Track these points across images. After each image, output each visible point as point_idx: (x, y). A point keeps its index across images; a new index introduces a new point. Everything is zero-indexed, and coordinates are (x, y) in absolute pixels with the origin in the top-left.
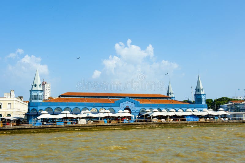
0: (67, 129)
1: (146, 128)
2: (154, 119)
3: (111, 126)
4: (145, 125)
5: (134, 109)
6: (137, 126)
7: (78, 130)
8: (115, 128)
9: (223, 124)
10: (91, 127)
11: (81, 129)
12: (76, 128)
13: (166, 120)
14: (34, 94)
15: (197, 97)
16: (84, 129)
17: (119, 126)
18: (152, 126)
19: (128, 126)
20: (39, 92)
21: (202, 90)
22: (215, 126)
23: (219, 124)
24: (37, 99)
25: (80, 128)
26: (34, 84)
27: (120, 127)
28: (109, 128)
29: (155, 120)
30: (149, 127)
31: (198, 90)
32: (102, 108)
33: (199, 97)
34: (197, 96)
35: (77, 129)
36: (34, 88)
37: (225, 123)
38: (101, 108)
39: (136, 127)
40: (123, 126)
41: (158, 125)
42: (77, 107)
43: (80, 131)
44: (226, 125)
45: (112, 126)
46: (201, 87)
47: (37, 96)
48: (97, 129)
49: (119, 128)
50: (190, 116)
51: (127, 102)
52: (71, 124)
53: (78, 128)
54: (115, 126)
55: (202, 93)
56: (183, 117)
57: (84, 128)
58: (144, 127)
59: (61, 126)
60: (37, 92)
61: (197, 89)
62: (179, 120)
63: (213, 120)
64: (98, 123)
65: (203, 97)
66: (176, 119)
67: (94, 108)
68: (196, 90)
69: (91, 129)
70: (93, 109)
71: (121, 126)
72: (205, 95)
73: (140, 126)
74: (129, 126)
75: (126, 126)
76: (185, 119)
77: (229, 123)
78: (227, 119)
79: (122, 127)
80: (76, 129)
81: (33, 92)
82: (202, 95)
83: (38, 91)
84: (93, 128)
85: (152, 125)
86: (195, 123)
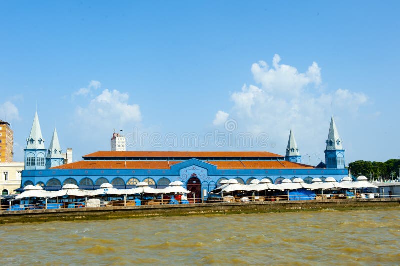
0: (61, 217)
1: (207, 214)
2: (227, 197)
3: (141, 211)
4: (205, 208)
5: (207, 180)
6: (189, 209)
7: (81, 217)
8: (150, 215)
9: (359, 205)
10: (104, 213)
11: (86, 216)
12: (78, 214)
13: (250, 198)
14: (31, 155)
15: (329, 157)
16: (93, 216)
17: (157, 211)
18: (218, 210)
19: (173, 210)
20: (38, 152)
21: (338, 142)
22: (341, 209)
23: (351, 206)
24: (34, 164)
25: (85, 214)
26: (30, 139)
27: (158, 213)
28: (138, 214)
29: (229, 200)
30: (213, 211)
31: (330, 143)
32: (149, 178)
33: (331, 156)
34: (328, 153)
35: (79, 216)
36: (30, 147)
37: (362, 204)
38: (147, 179)
39: (189, 212)
40: (164, 210)
41: (229, 208)
42: (104, 177)
43: (84, 219)
44: (366, 207)
45: (144, 211)
46: (337, 137)
47: (34, 159)
48: (116, 217)
49: (156, 215)
50: (300, 190)
51: (194, 166)
52: (76, 207)
53: (81, 214)
54: (149, 211)
55: (338, 147)
56: (283, 194)
57: (92, 214)
58: (203, 212)
59: (50, 212)
60: (34, 152)
61: (329, 141)
62: (278, 199)
63: (344, 198)
64: (122, 205)
65: (339, 155)
66: (271, 198)
67: (133, 178)
68: (327, 142)
69: (105, 217)
70: (132, 180)
71: (160, 210)
72: (343, 153)
73: (195, 211)
74: (176, 210)
75: (169, 210)
76: (287, 197)
77: (372, 204)
78: (372, 196)
79: (162, 212)
80: (76, 216)
81: (28, 153)
82: (337, 153)
83: (35, 150)
84: (108, 215)
85: (219, 208)
86: (302, 205)
